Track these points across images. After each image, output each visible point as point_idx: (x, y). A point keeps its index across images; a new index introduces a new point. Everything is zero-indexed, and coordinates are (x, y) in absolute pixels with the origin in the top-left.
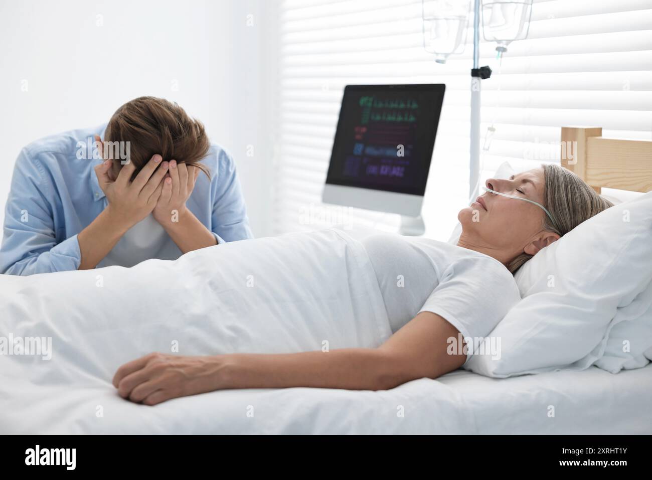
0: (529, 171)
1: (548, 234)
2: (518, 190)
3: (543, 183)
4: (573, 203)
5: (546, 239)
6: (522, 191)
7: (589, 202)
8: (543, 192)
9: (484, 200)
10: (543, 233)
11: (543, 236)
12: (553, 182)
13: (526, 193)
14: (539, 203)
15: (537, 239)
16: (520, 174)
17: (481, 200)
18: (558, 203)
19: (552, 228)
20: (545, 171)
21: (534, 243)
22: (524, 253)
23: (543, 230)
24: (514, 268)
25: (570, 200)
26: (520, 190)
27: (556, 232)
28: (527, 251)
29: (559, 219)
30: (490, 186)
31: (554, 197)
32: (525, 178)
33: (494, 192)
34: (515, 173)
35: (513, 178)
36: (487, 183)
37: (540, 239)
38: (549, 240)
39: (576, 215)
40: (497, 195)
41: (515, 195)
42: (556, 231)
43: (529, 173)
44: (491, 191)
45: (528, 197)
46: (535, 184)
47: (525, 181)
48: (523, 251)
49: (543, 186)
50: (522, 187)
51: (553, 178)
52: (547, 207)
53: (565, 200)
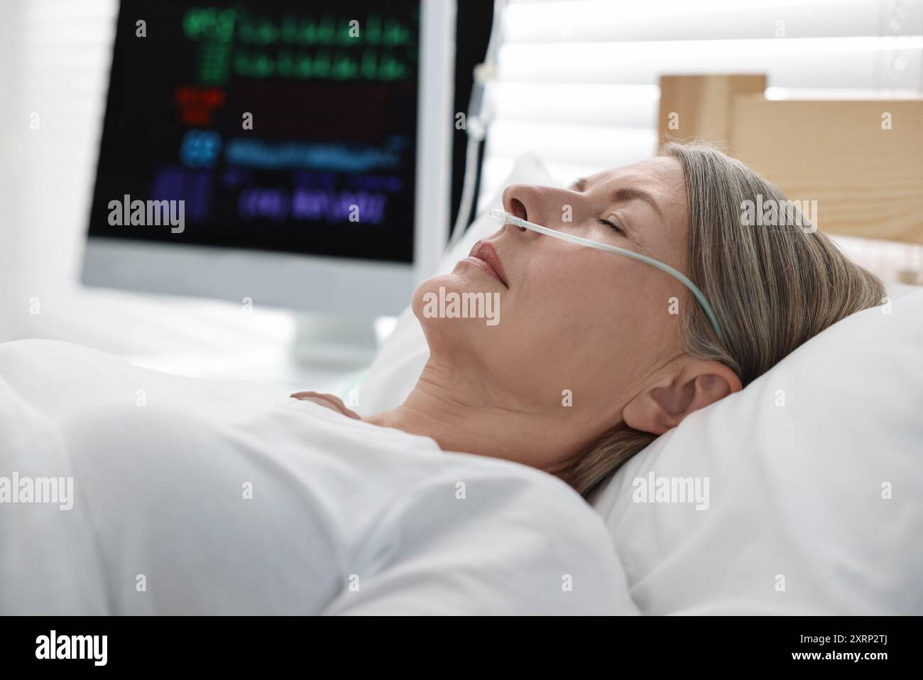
0: (631, 167)
1: (698, 368)
2: (605, 222)
3: (683, 202)
4: (778, 270)
5: (692, 383)
6: (617, 224)
7: (821, 267)
8: (684, 231)
9: (498, 252)
10: (683, 362)
11: (683, 371)
12: (715, 204)
13: (634, 234)
14: (672, 266)
15: (666, 382)
16: (605, 176)
17: (487, 251)
18: (734, 268)
19: (712, 347)
20: (685, 165)
21: (656, 394)
22: (623, 426)
23: (685, 354)
24: (594, 477)
25: (769, 259)
26: (611, 219)
27: (723, 362)
28: (634, 418)
29: (736, 317)
30: (516, 206)
31: (721, 247)
32: (624, 186)
33: (530, 225)
34: (586, 173)
35: (581, 185)
36: (508, 198)
37: (674, 382)
38: (702, 385)
39: (787, 306)
40: (538, 235)
41: (595, 238)
42: (726, 356)
43: (632, 172)
44: (521, 222)
45: (638, 246)
46: (660, 203)
47: (623, 195)
48: (618, 420)
49: (682, 212)
50: (618, 213)
51: (714, 190)
52: (698, 278)
53: (755, 256)
